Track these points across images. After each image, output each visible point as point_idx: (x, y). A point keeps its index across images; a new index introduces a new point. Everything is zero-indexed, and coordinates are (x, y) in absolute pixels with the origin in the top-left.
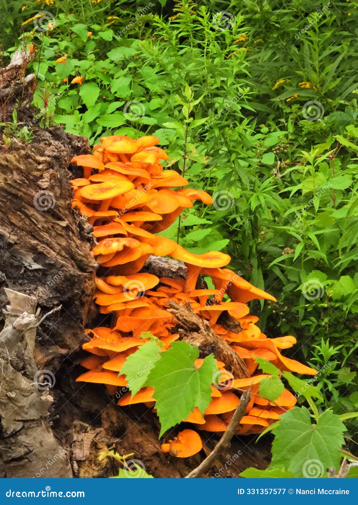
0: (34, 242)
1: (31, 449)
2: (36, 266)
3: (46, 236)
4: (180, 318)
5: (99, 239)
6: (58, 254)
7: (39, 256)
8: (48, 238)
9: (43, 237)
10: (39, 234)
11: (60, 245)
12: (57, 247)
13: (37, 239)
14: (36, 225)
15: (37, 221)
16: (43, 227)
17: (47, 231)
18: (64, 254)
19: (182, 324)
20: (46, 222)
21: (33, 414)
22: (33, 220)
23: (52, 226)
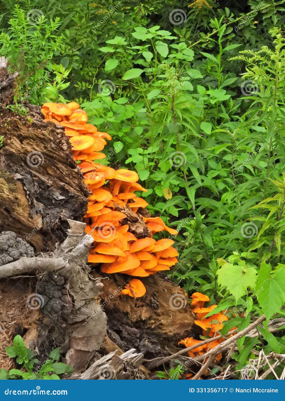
0: (62, 184)
1: (89, 315)
2: (61, 198)
3: (67, 179)
4: (129, 215)
5: (84, 174)
6: (75, 189)
7: (64, 191)
8: (69, 180)
9: (66, 180)
10: (64, 178)
11: (74, 183)
12: (74, 185)
13: (63, 182)
14: (62, 173)
15: (63, 170)
16: (66, 174)
17: (68, 175)
18: (77, 188)
19: (129, 219)
20: (68, 171)
21: (91, 295)
22: (61, 170)
23: (71, 173)
